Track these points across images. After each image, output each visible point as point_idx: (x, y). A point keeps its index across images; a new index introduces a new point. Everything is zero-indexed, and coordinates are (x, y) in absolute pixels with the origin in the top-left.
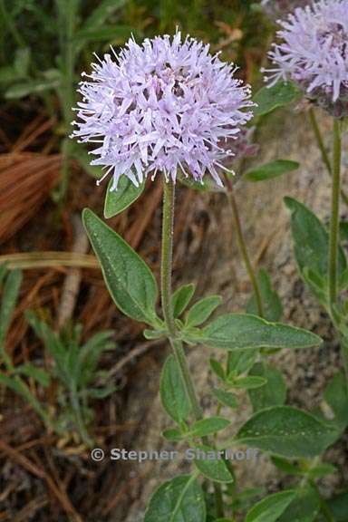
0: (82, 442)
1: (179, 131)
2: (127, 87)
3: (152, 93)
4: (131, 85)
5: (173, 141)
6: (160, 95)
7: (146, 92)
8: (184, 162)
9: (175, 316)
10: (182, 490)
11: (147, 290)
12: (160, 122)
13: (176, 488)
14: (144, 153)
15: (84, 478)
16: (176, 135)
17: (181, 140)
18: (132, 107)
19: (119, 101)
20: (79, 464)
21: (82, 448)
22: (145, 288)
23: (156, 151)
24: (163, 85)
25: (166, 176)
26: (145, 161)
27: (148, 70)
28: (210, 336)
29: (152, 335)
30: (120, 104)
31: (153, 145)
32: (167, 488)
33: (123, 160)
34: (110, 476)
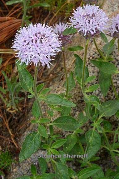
0: (14, 109)
1: (39, 53)
2: (28, 38)
3: (34, 41)
4: (29, 37)
5: (37, 55)
6: (36, 41)
7: (32, 41)
8: (40, 61)
9: (37, 92)
10: (35, 135)
11: (31, 83)
12: (34, 50)
13: (34, 135)
14: (29, 57)
15: (14, 119)
16: (39, 54)
17: (40, 55)
18: (28, 44)
19: (25, 41)
20: (13, 115)
21: (14, 111)
22: (30, 83)
23: (33, 57)
24: (38, 39)
25: (35, 64)
26: (29, 59)
27: (34, 34)
28: (46, 99)
29: (30, 97)
30: (25, 42)
31: (32, 55)
32: (31, 135)
33: (23, 58)
34: (22, 118)
